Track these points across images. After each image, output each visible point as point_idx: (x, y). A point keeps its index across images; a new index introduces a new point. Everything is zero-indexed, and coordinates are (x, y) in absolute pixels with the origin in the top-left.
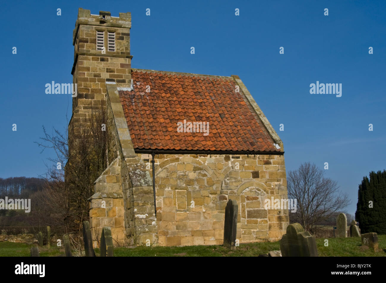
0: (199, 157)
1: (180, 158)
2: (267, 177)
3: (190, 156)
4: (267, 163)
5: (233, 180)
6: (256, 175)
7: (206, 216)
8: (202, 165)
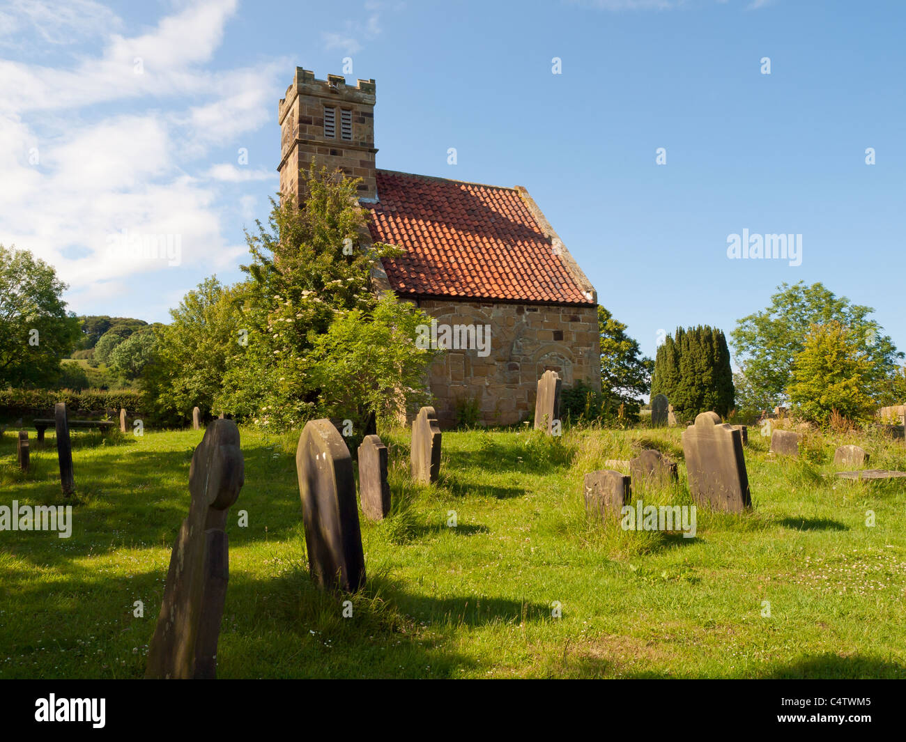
0: (481, 307)
1: (456, 307)
2: (574, 339)
3: (470, 305)
4: (575, 319)
5: (528, 342)
6: (559, 336)
7: (489, 391)
8: (485, 318)
